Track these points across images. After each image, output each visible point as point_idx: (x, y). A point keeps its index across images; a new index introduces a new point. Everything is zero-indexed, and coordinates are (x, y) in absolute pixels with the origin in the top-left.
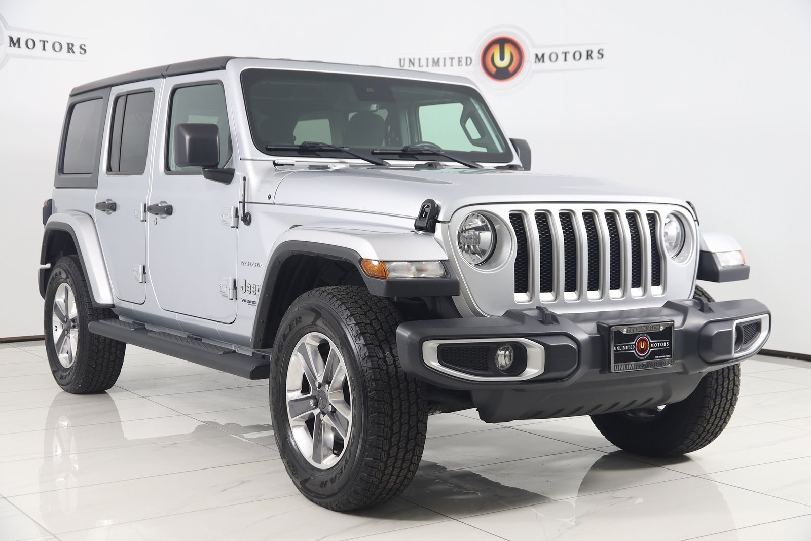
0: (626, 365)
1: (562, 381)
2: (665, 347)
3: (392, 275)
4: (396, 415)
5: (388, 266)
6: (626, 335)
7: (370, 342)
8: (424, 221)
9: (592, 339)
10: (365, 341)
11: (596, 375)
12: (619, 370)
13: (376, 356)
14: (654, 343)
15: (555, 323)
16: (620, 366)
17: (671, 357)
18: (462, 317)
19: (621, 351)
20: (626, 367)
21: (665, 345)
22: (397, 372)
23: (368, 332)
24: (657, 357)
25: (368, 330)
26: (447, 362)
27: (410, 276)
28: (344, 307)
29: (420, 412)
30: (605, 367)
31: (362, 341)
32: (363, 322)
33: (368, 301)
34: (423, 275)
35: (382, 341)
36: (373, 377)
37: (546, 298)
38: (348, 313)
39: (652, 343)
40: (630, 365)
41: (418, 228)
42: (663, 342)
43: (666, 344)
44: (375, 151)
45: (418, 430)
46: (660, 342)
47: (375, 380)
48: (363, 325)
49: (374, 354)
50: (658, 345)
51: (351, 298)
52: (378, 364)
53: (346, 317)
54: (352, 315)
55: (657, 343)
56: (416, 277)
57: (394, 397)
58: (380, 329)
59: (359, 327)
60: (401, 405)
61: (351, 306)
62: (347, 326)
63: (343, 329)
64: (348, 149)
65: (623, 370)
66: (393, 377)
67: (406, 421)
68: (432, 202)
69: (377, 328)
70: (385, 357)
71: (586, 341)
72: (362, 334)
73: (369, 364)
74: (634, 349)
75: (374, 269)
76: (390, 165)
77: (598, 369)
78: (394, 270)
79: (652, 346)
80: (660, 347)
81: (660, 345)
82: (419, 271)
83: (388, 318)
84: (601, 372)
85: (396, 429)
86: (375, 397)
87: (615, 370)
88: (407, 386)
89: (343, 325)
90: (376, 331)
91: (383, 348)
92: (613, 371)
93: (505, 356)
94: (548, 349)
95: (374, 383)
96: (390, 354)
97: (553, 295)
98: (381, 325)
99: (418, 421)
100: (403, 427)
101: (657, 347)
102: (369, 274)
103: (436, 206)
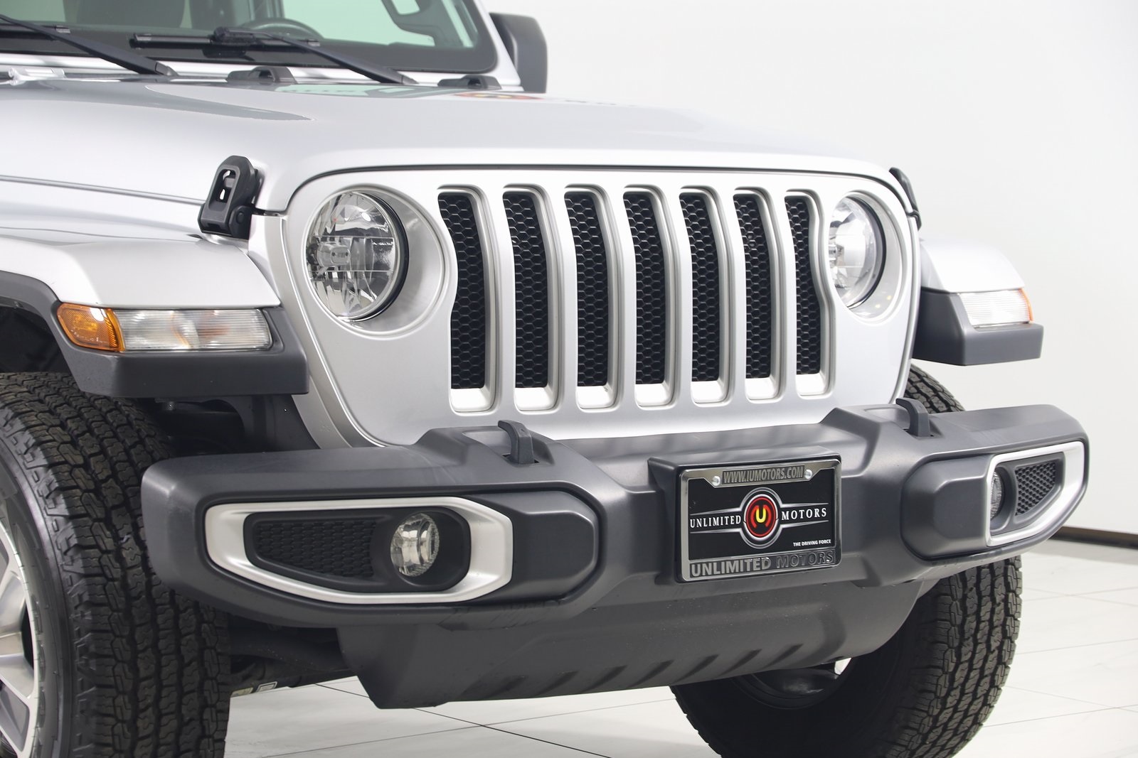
0: (719, 564)
1: (559, 603)
2: (817, 519)
3: (137, 343)
4: (147, 692)
5: (123, 320)
6: (718, 489)
7: (81, 511)
8: (223, 208)
9: (636, 501)
10: (69, 508)
11: (645, 588)
12: (701, 575)
13: (97, 546)
14: (790, 509)
15: (542, 462)
16: (704, 565)
17: (832, 544)
18: (319, 448)
19: (708, 528)
20: (719, 569)
21: (817, 514)
22: (149, 585)
23: (77, 487)
24: (798, 544)
25: (78, 481)
26: (271, 558)
27: (180, 346)
28: (19, 425)
29: (208, 684)
30: (668, 569)
31: (62, 509)
32: (66, 462)
33: (83, 410)
34: (214, 344)
35: (114, 507)
36: (86, 598)
37: (531, 400)
38: (28, 438)
39: (785, 510)
40: (729, 563)
41: (208, 227)
42: (813, 507)
43: (820, 513)
44: (140, 39)
45: (203, 728)
46: (805, 508)
47: (91, 604)
48: (65, 468)
49: (90, 541)
50: (799, 514)
51: (41, 401)
52: (101, 566)
53: (24, 449)
54: (39, 443)
55: (797, 509)
56: (196, 347)
57: (140, 647)
58: (108, 478)
59: (55, 474)
60: (159, 667)
61: (39, 422)
62: (27, 472)
63: (15, 479)
64: (68, 31)
65: (713, 574)
66: (138, 598)
67: (173, 708)
68: (242, 163)
69: (101, 477)
70: (119, 549)
71: (618, 506)
72: (61, 489)
73: (78, 566)
74: (741, 526)
75: (90, 329)
76: (175, 75)
77: (655, 573)
78: (142, 330)
79: (785, 516)
80: (806, 519)
81: (804, 514)
82: (203, 332)
83: (133, 451)
84: (660, 580)
85: (145, 724)
86: (92, 648)
87: (692, 576)
88: (176, 618)
89: (15, 468)
90: (98, 483)
91: (114, 526)
92: (686, 576)
93: (420, 544)
94: (522, 525)
95: (88, 613)
96: (132, 541)
97: (548, 392)
98: (113, 468)
99: (204, 706)
100: (164, 720)
101: (798, 520)
102: (78, 340)
103: (252, 172)
